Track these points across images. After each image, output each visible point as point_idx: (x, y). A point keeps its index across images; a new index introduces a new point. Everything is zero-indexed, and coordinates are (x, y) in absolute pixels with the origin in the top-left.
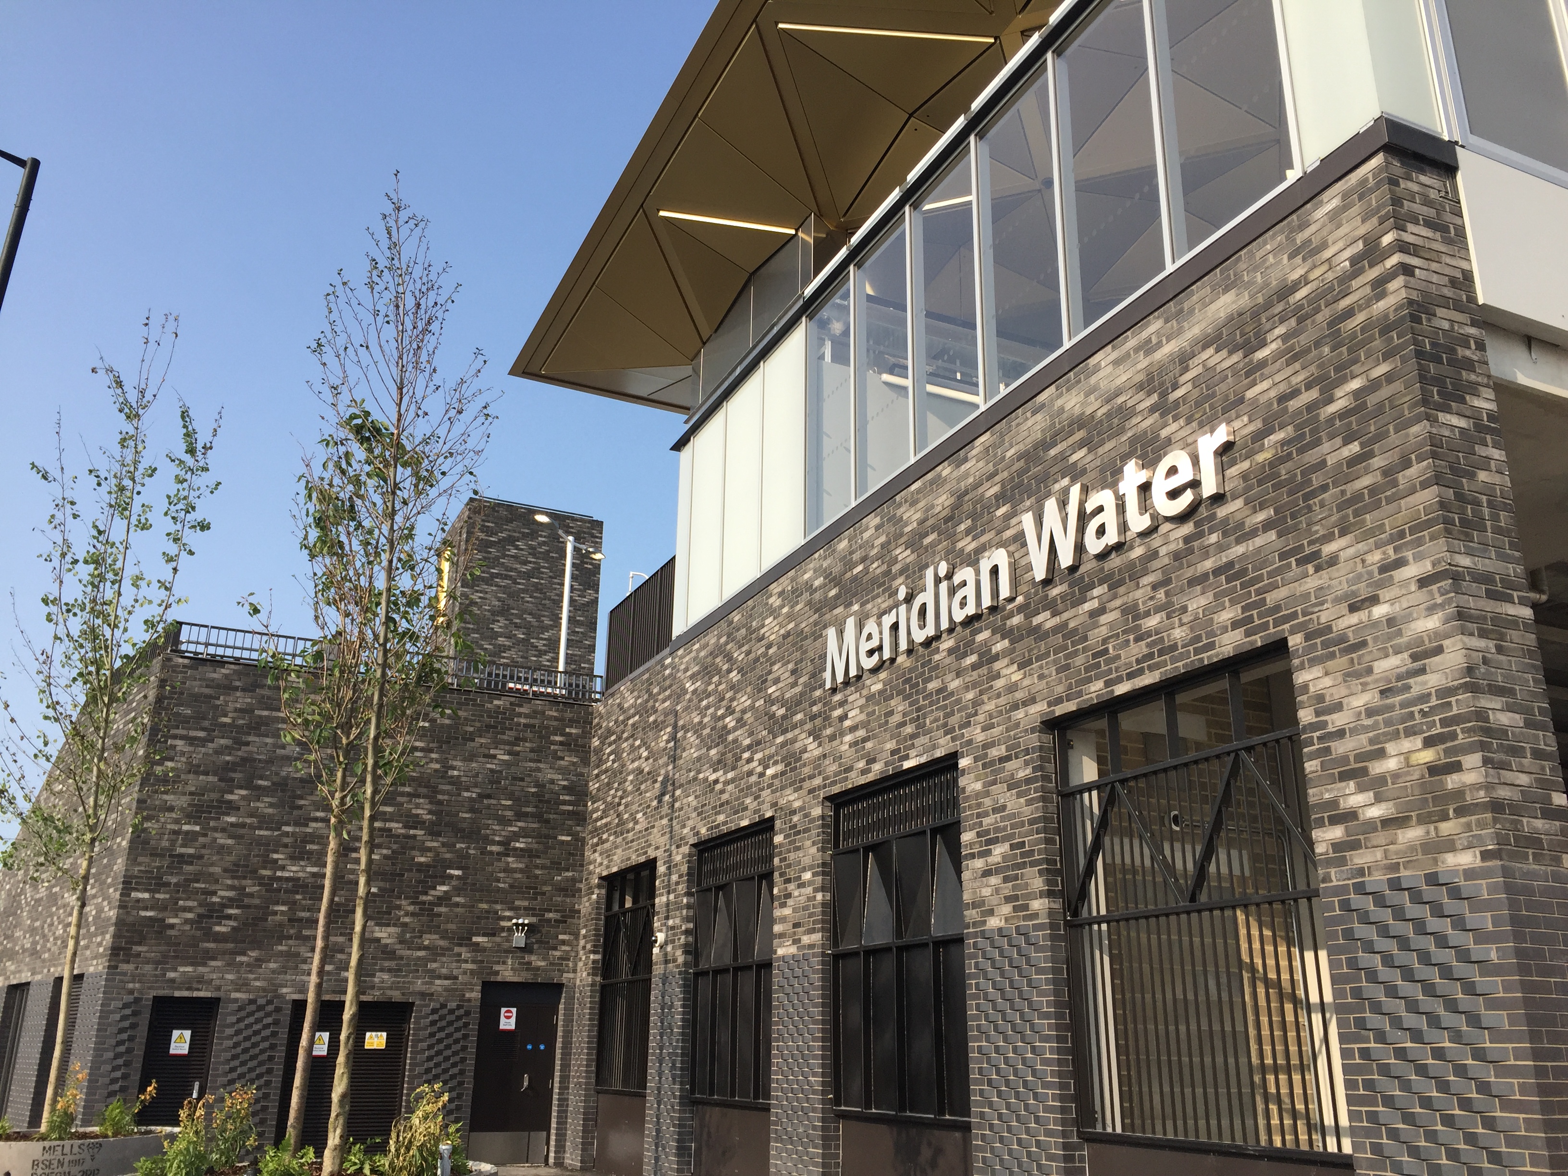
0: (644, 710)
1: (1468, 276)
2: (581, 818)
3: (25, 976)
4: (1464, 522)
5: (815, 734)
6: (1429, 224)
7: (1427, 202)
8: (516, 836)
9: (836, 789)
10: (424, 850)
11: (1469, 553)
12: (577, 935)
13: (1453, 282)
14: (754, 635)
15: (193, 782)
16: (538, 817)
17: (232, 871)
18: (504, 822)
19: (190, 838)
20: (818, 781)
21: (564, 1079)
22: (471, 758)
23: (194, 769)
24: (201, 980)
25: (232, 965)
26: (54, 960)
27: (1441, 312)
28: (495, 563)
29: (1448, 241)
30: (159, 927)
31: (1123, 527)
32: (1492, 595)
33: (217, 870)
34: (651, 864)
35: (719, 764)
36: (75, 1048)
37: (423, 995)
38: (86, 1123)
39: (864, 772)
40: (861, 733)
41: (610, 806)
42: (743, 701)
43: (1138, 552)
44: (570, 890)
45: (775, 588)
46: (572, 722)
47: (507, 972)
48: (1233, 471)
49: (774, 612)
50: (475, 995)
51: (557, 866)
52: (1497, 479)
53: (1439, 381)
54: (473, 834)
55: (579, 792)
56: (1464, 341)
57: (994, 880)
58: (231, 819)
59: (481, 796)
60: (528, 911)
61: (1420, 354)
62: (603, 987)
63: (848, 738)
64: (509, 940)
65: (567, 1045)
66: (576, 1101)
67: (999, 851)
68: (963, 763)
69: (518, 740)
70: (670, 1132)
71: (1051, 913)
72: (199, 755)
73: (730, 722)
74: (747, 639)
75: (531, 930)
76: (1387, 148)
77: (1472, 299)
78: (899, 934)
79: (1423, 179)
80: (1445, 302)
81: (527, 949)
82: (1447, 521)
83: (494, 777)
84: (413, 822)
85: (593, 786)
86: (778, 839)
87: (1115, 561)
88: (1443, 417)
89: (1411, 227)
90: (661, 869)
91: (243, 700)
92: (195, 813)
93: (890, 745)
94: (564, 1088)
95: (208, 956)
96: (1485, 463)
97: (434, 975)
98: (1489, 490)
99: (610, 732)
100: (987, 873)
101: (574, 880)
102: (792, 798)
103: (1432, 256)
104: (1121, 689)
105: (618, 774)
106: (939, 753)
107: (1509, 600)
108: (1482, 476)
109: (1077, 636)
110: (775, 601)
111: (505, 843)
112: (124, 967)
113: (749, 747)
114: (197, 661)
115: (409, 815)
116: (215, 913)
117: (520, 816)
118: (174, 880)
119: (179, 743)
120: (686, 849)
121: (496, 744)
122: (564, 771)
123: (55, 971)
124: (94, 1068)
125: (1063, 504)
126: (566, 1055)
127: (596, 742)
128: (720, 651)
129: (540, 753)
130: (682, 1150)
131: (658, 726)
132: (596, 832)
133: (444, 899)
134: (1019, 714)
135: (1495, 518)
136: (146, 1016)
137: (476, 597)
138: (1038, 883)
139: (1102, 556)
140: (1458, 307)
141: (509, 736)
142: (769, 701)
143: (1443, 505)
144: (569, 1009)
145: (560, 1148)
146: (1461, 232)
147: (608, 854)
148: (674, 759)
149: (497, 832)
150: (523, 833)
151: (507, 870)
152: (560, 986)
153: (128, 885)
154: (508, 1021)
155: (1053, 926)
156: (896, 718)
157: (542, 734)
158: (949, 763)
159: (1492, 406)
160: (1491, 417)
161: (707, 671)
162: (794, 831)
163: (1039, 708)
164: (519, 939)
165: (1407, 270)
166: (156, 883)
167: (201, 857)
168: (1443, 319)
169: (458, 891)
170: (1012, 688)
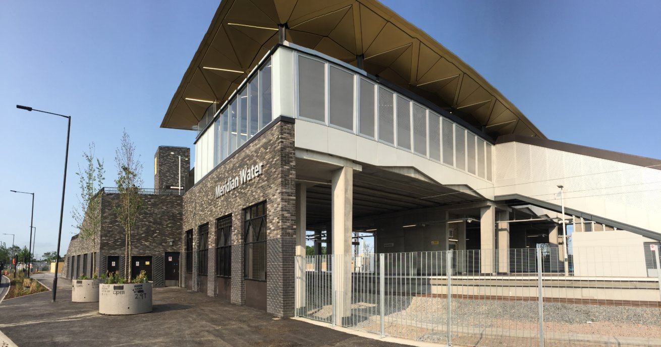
0: (191, 198)
1: (294, 142)
2: (182, 219)
3: (86, 253)
4: (285, 184)
5: (214, 207)
6: (288, 133)
7: (288, 129)
8: (169, 224)
9: (217, 218)
10: (153, 227)
11: (285, 189)
12: (182, 242)
13: (291, 143)
14: (206, 186)
15: (110, 217)
16: (173, 220)
17: (118, 233)
18: (166, 221)
19: (111, 227)
20: (214, 216)
21: (181, 270)
22: (158, 209)
23: (110, 215)
24: (116, 253)
25: (121, 250)
26: (91, 250)
27: (287, 149)
28: (166, 160)
29: (291, 136)
30: (108, 244)
31: (251, 177)
32: (289, 195)
33: (116, 233)
34: (192, 229)
35: (202, 211)
36: (96, 265)
37: (154, 255)
38: (100, 277)
39: (221, 215)
40: (220, 207)
41: (187, 217)
42: (205, 199)
43: (253, 181)
44: (180, 234)
45: (210, 177)
46: (178, 200)
47: (169, 250)
48: (264, 170)
49: (209, 182)
50: (164, 254)
51: (177, 229)
52: (293, 176)
53: (285, 161)
54: (160, 224)
55: (181, 214)
56: (291, 153)
57: (235, 236)
58: (117, 223)
59: (161, 216)
60: (172, 238)
61: (282, 156)
62: (187, 253)
63: (219, 208)
64: (169, 244)
65: (181, 264)
66: (183, 275)
67: (236, 231)
68: (233, 215)
69: (167, 205)
70: (196, 280)
71: (242, 242)
72: (110, 212)
73: (203, 202)
74: (205, 187)
75: (173, 242)
76: (281, 121)
77: (294, 146)
78: (225, 245)
79: (288, 125)
80: (288, 147)
81: (173, 246)
82: (282, 184)
83: (163, 212)
84: (151, 222)
85: (184, 213)
86: (209, 226)
87: (251, 182)
88: (284, 167)
89: (284, 134)
90: (194, 231)
91: (117, 201)
92: (111, 223)
93: (224, 210)
94: (181, 272)
95: (116, 249)
96: (291, 174)
97: (155, 251)
98: (291, 178)
99: (186, 202)
100: (235, 235)
101: (181, 232)
102: (211, 219)
103: (288, 139)
104: (250, 205)
105: (187, 210)
106: (230, 213)
107: (292, 196)
108: (291, 176)
109: (246, 194)
110: (209, 179)
111: (167, 225)
112: (103, 251)
113: (206, 208)
114: (108, 194)
115: (149, 221)
116: (116, 241)
117: (169, 220)
118: (109, 235)
119: (107, 210)
120: (197, 227)
121: (163, 205)
122: (177, 210)
123: (92, 252)
124: (100, 268)
125: (245, 170)
126: (181, 266)
127: (183, 204)
128: (201, 188)
129: (172, 207)
130: (198, 284)
131: (193, 202)
132: (184, 222)
133: (156, 237)
134: (239, 207)
135: (291, 183)
136: (107, 259)
137: (162, 168)
138: (240, 237)
139: (250, 181)
140: (291, 147)
141: (165, 204)
142: (209, 199)
143: (282, 181)
144: (181, 257)
145: (181, 284)
146: (294, 134)
147: (186, 227)
148: (195, 209)
149: (165, 223)
150: (170, 223)
151: (168, 230)
152: (179, 253)
153: (101, 236)
154: (170, 259)
155: (242, 244)
156: (225, 205)
157: (172, 203)
158: (230, 215)
159: (294, 164)
160: (294, 166)
161: (200, 192)
162: (212, 225)
163: (241, 206)
164: (171, 243)
165: (282, 142)
166: (106, 236)
167: (113, 231)
168: (287, 150)
169: (159, 235)
170: (239, 202)
